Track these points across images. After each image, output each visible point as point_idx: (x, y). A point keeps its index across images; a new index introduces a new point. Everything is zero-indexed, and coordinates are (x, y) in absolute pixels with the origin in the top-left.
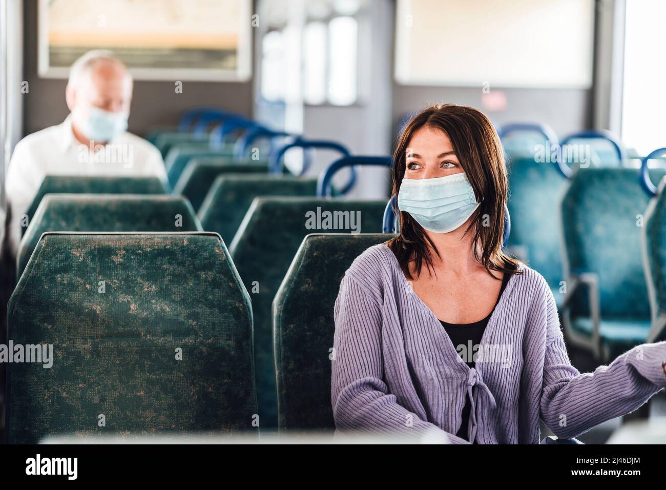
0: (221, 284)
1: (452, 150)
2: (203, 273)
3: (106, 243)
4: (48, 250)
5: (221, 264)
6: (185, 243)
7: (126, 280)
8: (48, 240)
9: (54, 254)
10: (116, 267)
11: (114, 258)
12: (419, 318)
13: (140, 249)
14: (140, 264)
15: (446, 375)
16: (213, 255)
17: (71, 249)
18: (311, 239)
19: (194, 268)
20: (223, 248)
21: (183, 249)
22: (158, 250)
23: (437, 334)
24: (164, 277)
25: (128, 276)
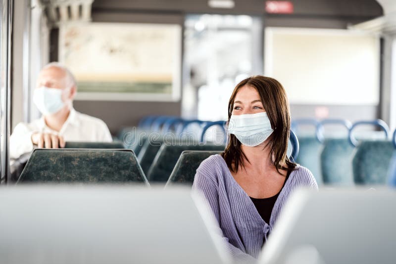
0: (133, 178)
1: (259, 99)
2: (123, 171)
3: (69, 154)
4: (37, 158)
5: (133, 166)
6: (114, 155)
7: (80, 174)
8: (37, 152)
9: (40, 160)
10: (74, 167)
11: (73, 162)
12: (237, 194)
13: (88, 157)
14: (88, 165)
15: (252, 227)
16: (129, 161)
17: (49, 157)
18: (185, 153)
19: (118, 168)
20: (135, 158)
21: (112, 158)
22: (98, 158)
23: (247, 203)
24: (101, 173)
25: (81, 173)
